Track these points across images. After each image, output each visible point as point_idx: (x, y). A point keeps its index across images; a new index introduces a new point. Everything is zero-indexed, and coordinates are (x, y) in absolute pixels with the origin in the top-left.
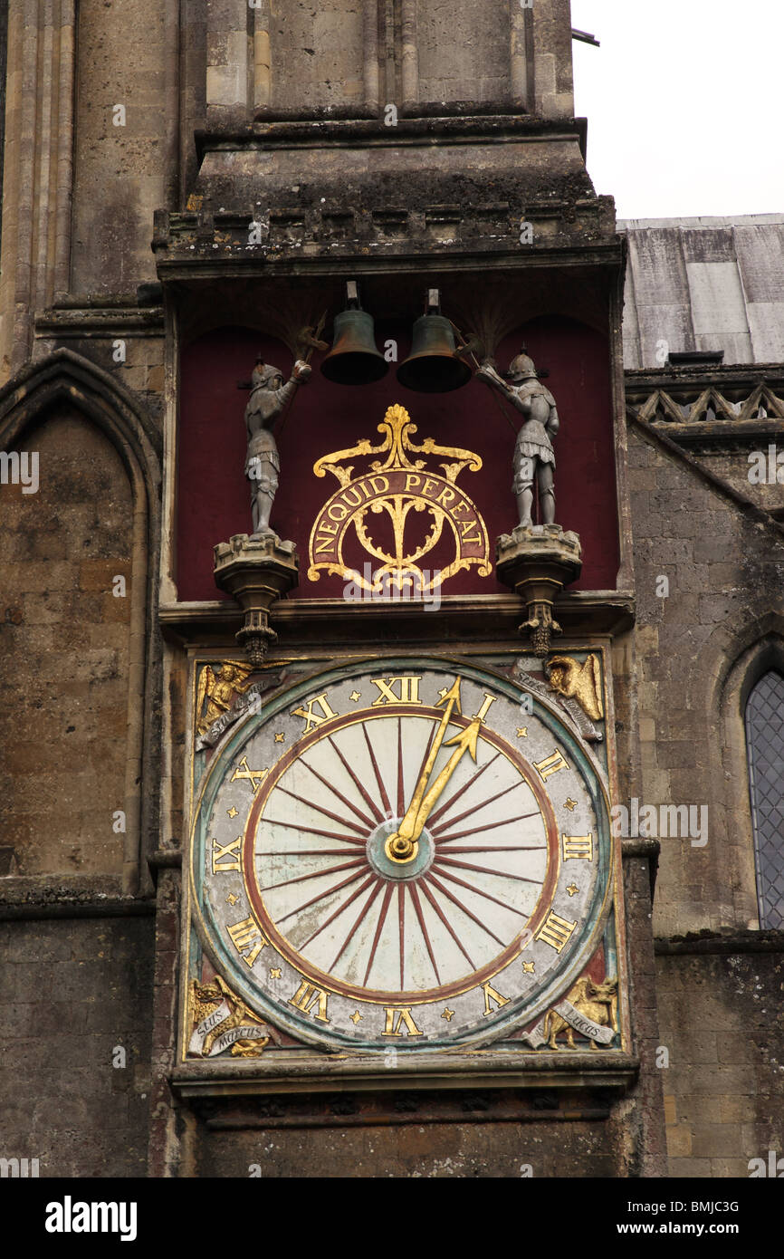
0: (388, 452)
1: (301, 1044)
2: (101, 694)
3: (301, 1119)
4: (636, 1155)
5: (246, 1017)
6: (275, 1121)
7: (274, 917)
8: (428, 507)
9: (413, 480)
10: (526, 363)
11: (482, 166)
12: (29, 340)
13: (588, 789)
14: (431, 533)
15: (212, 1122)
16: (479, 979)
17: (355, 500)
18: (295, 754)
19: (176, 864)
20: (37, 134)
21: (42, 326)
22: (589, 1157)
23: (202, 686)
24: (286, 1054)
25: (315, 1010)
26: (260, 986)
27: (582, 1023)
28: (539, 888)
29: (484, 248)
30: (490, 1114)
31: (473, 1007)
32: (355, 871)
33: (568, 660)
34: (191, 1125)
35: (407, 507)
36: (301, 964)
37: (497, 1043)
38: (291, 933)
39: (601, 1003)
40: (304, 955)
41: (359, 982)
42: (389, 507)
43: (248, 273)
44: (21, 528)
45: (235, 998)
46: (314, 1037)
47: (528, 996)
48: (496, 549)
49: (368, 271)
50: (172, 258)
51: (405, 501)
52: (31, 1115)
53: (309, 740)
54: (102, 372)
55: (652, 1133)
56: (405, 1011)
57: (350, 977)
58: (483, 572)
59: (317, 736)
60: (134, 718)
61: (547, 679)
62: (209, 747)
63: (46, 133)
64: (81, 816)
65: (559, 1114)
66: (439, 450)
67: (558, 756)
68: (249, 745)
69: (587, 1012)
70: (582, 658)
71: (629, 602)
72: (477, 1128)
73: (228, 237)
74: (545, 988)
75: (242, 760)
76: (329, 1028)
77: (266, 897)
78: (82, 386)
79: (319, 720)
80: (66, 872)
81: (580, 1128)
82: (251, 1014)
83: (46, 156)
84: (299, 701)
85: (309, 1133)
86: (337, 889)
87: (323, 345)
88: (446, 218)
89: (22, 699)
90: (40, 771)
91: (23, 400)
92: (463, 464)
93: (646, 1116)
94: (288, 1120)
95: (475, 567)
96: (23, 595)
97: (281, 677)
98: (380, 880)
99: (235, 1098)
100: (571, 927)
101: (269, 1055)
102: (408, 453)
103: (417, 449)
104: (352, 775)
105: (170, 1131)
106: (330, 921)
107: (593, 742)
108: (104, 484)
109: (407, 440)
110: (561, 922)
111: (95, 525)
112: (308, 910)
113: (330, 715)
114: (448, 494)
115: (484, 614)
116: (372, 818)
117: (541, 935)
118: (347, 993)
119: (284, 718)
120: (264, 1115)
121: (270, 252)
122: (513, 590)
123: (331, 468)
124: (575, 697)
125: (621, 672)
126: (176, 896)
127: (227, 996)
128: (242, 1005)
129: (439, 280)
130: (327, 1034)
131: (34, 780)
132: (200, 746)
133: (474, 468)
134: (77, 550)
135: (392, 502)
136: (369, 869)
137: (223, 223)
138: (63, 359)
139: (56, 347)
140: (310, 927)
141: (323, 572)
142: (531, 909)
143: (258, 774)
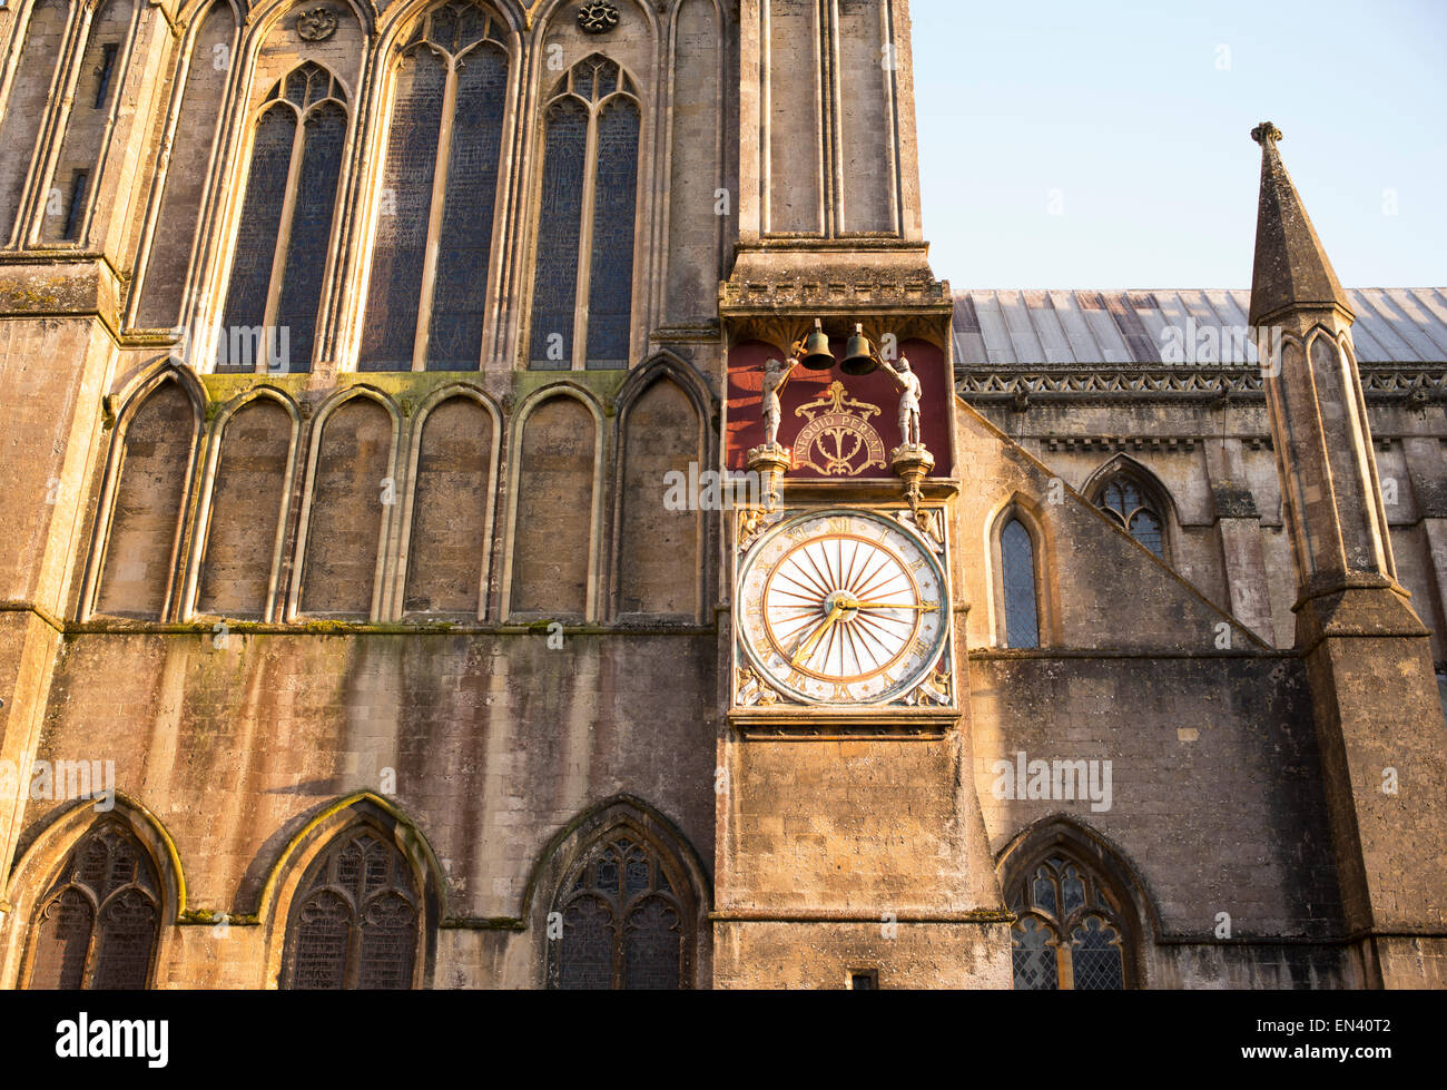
0: (833, 405)
1: (792, 700)
2: (682, 523)
3: (792, 737)
4: (958, 757)
5: (765, 687)
6: (779, 737)
7: (777, 637)
8: (853, 433)
9: (846, 419)
10: (906, 362)
11: (877, 263)
12: (647, 344)
13: (936, 578)
14: (855, 446)
15: (748, 736)
16: (881, 669)
17: (816, 428)
18: (786, 555)
19: (729, 610)
20: (652, 244)
21: (654, 339)
22: (935, 758)
23: (741, 521)
24: (784, 705)
25: (798, 684)
26: (772, 672)
27: (933, 694)
28: (910, 626)
29: (884, 304)
30: (888, 736)
31: (878, 684)
32: (818, 616)
33: (926, 511)
35: (843, 433)
37: (892, 703)
38: (786, 646)
39: (942, 683)
41: (820, 671)
42: (833, 432)
43: (765, 314)
44: (642, 439)
45: (759, 677)
46: (799, 697)
47: (906, 680)
48: (889, 456)
49: (825, 313)
51: (842, 429)
53: (794, 549)
54: (682, 361)
56: (844, 685)
57: (816, 668)
58: (882, 467)
59: (798, 547)
60: (699, 536)
61: (915, 521)
62: (744, 552)
63: (656, 243)
64: (673, 584)
65: (921, 737)
66: (858, 404)
67: (921, 562)
68: (763, 551)
69: (936, 689)
70: (933, 511)
71: (957, 484)
72: (880, 743)
73: (756, 295)
74: (915, 676)
75: (760, 559)
76: (806, 693)
77: (773, 628)
78: (673, 368)
79: (800, 539)
80: (666, 611)
81: (931, 744)
82: (767, 685)
83: (656, 255)
84: (789, 529)
85: (793, 743)
86: (808, 624)
87: (804, 351)
88: (866, 289)
90: (653, 561)
91: (644, 374)
92: (871, 412)
93: (963, 738)
94: (786, 737)
95: (878, 464)
99: (760, 726)
100: (927, 646)
101: (776, 705)
102: (843, 405)
103: (848, 404)
104: (816, 567)
107: (938, 554)
108: (684, 417)
109: (842, 399)
110: (922, 644)
111: (679, 438)
112: (796, 634)
113: (805, 537)
114: (864, 427)
115: (884, 488)
116: (827, 590)
117: (913, 650)
118: (814, 676)
119: (781, 538)
120: (774, 734)
121: (777, 303)
122: (899, 476)
123: (804, 412)
124: (930, 532)
125: (952, 519)
126: (729, 626)
127: (755, 676)
128: (762, 681)
129: (862, 319)
130: (805, 696)
131: (650, 565)
132: (740, 551)
133: (877, 414)
134: (670, 450)
135: (835, 430)
136: (825, 616)
137: (753, 288)
138: (663, 354)
139: (661, 348)
141: (800, 465)
142: (906, 636)
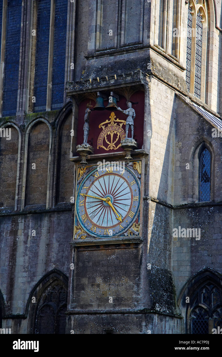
0: (111, 122)
1: (91, 236)
3: (91, 249)
4: (142, 254)
5: (83, 232)
6: (87, 250)
7: (88, 214)
8: (117, 133)
9: (115, 127)
13: (138, 187)
14: (117, 138)
15: (79, 250)
16: (119, 224)
17: (105, 132)
18: (93, 183)
22: (134, 254)
23: (79, 172)
24: (89, 238)
25: (94, 230)
26: (86, 226)
27: (133, 231)
28: (129, 206)
29: (118, 83)
30: (119, 248)
31: (118, 229)
32: (101, 205)
33: (136, 162)
34: (76, 250)
35: (113, 133)
36: (92, 222)
37: (121, 235)
38: (91, 216)
39: (137, 227)
40: (92, 220)
41: (101, 225)
42: (110, 133)
43: (81, 93)
45: (82, 229)
46: (93, 235)
47: (126, 226)
49: (100, 90)
50: (69, 91)
51: (113, 132)
52: (64, 246)
53: (95, 181)
55: (145, 250)
56: (107, 230)
57: (100, 224)
59: (96, 180)
61: (133, 166)
62: (79, 183)
65: (130, 247)
67: (134, 181)
68: (86, 182)
69: (134, 229)
70: (138, 162)
71: (143, 152)
72: (118, 250)
73: (78, 86)
74: (129, 225)
75: (85, 185)
76: (96, 233)
77: (87, 210)
79: (97, 177)
81: (134, 249)
82: (84, 231)
84: (94, 173)
85: (93, 251)
86: (98, 208)
88: (113, 78)
89: (66, 169)
90: (69, 183)
91: (65, 111)
92: (123, 123)
93: (144, 247)
94: (89, 250)
96: (67, 149)
97: (91, 169)
98: (105, 206)
100: (134, 213)
101: (86, 238)
103: (115, 121)
104: (101, 187)
105: (73, 251)
106: (97, 214)
107: (139, 178)
109: (114, 119)
110: (132, 213)
112: (94, 212)
113: (99, 175)
114: (120, 130)
116: (104, 195)
117: (129, 215)
118: (99, 227)
119: (91, 177)
120: (86, 249)
121: (84, 88)
123: (102, 126)
124: (137, 170)
125: (146, 164)
127: (80, 228)
128: (82, 230)
130: (95, 235)
131: (68, 184)
132: (78, 183)
133: (125, 124)
135: (111, 132)
136: (103, 204)
138: (70, 102)
139: (70, 99)
140: (94, 215)
141: (99, 147)
142: (128, 210)
143: (87, 187)
